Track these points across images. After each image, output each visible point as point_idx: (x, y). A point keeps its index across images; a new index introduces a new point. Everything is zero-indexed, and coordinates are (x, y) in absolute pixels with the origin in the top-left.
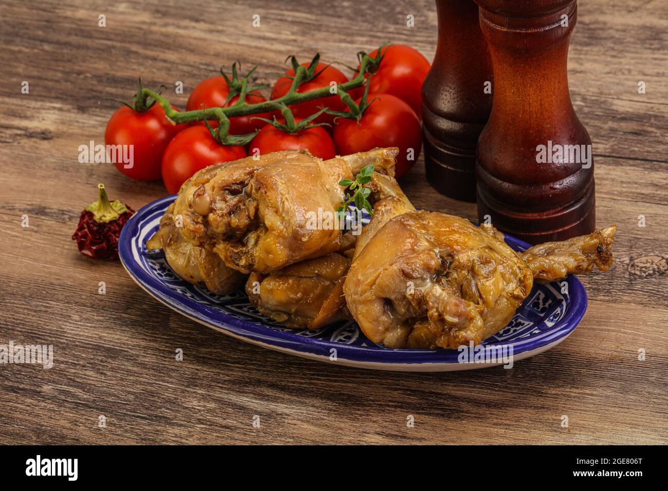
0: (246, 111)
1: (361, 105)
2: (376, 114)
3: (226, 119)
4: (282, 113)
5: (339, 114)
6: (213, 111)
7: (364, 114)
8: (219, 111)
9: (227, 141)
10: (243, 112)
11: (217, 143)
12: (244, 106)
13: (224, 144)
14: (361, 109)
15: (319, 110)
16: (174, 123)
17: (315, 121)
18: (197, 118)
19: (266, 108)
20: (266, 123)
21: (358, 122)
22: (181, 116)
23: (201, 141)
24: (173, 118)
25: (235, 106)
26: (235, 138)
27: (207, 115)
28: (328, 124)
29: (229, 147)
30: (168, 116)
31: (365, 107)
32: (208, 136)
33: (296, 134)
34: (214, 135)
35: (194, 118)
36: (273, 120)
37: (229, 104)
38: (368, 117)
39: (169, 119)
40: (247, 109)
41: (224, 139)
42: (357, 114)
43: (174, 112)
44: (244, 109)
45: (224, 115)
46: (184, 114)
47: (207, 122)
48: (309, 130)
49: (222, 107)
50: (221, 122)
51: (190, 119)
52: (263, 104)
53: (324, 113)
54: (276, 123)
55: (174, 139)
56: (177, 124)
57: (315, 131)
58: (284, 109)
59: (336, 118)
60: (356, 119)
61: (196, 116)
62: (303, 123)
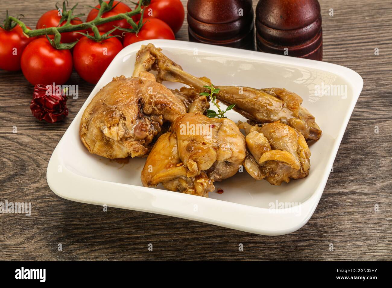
0: (71, 29)
1: (139, 25)
2: (147, 30)
3: (59, 34)
4: (92, 30)
5: (126, 30)
6: (51, 29)
7: (140, 30)
8: (55, 29)
9: (59, 46)
10: (69, 30)
11: (53, 48)
12: (70, 26)
13: (58, 48)
14: (139, 27)
15: (114, 28)
16: (28, 37)
17: (112, 34)
18: (42, 34)
19: (83, 27)
20: (82, 36)
21: (136, 35)
22: (32, 32)
23: (44, 46)
24: (27, 34)
25: (64, 26)
26: (64, 45)
27: (47, 31)
28: (119, 36)
29: (61, 51)
30: (24, 33)
31: (141, 26)
32: (48, 44)
33: (100, 42)
34: (51, 43)
35: (40, 34)
36: (86, 33)
37: (61, 25)
38: (143, 32)
39: (25, 34)
40: (72, 28)
41: (57, 45)
42: (136, 30)
43: (28, 30)
44: (70, 28)
45: (58, 32)
46: (34, 31)
47: (48, 36)
48: (108, 40)
49: (57, 27)
50: (56, 36)
51: (37, 34)
52: (81, 25)
53: (117, 30)
54: (88, 35)
55: (28, 46)
56: (30, 37)
57: (112, 40)
58: (94, 27)
59: (124, 32)
60: (135, 33)
61: (41, 32)
62: (105, 35)
